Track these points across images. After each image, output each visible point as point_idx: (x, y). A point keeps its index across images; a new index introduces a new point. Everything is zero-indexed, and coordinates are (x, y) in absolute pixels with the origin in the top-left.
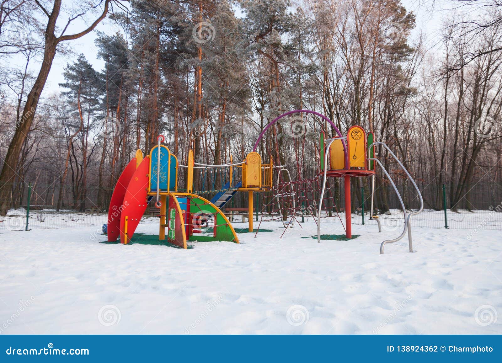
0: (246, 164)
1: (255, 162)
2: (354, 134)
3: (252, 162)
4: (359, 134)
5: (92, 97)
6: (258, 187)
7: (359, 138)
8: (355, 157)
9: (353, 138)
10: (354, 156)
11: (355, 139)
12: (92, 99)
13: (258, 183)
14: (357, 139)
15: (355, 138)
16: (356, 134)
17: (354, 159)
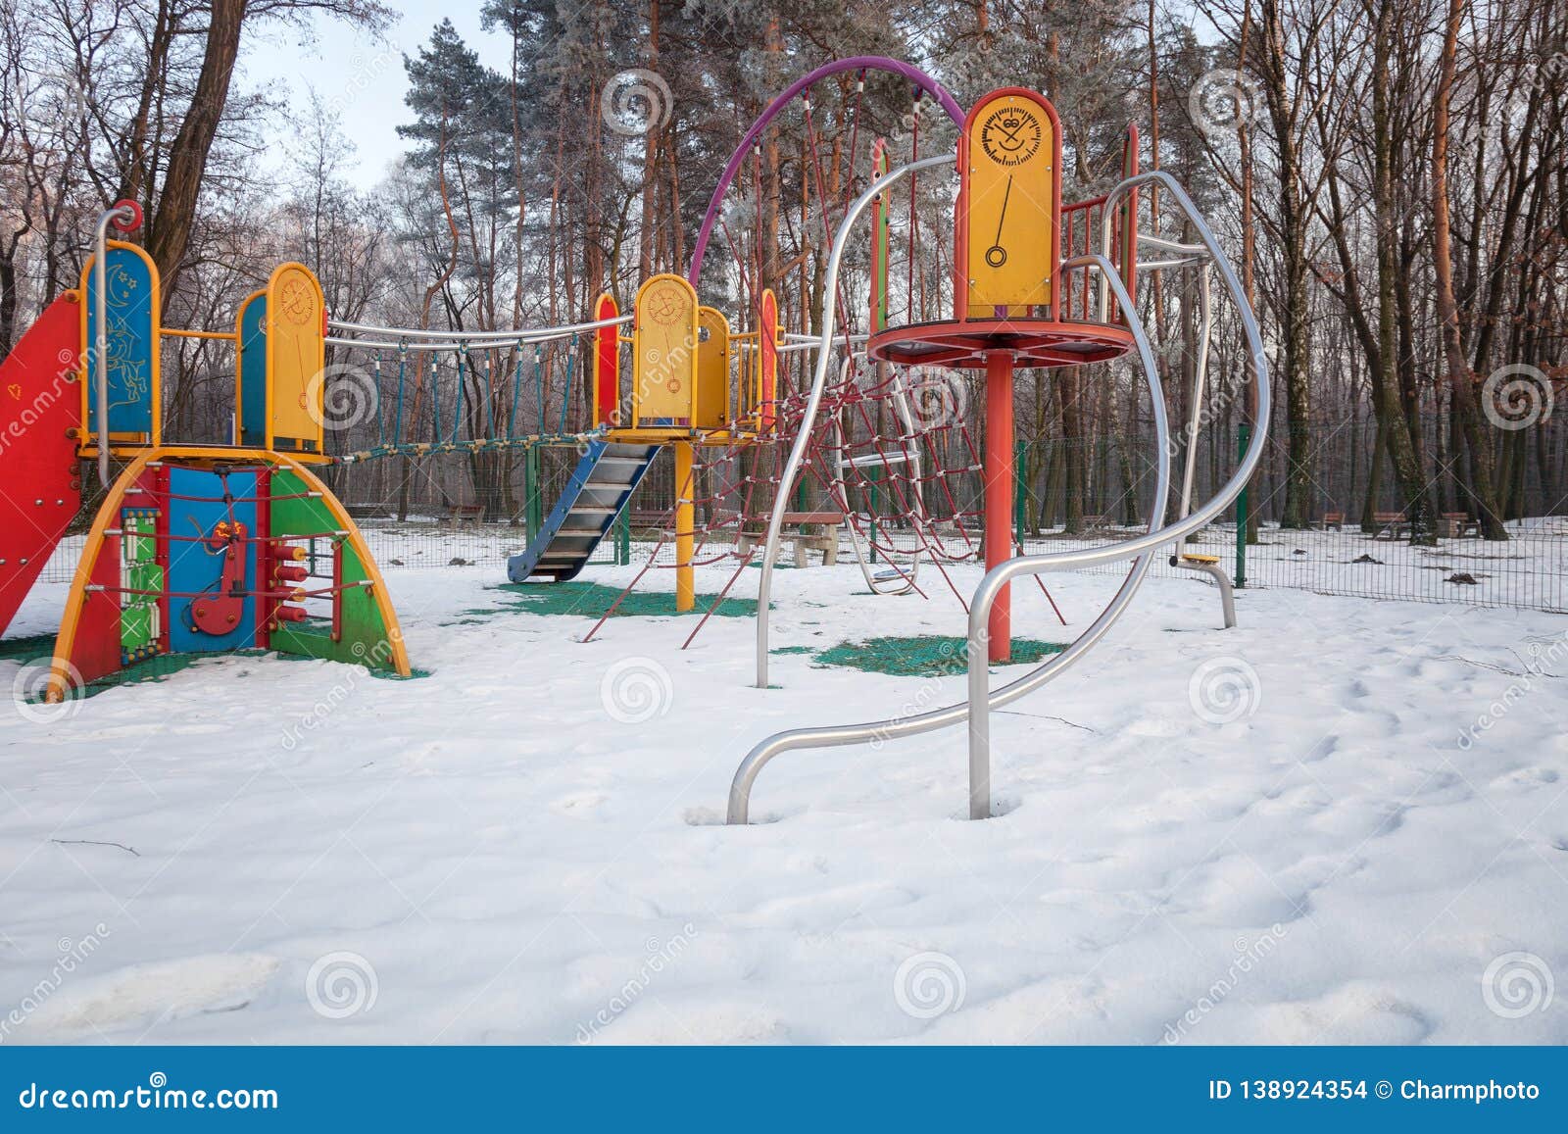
0: (631, 326)
1: (673, 317)
2: (995, 135)
3: (659, 317)
4: (1025, 133)
5: (500, 164)
6: (683, 422)
7: (1022, 153)
8: (996, 257)
9: (991, 154)
10: (996, 248)
11: (1003, 161)
12: (501, 170)
13: (686, 409)
14: (1011, 157)
15: (1000, 154)
16: (1011, 130)
17: (991, 263)
